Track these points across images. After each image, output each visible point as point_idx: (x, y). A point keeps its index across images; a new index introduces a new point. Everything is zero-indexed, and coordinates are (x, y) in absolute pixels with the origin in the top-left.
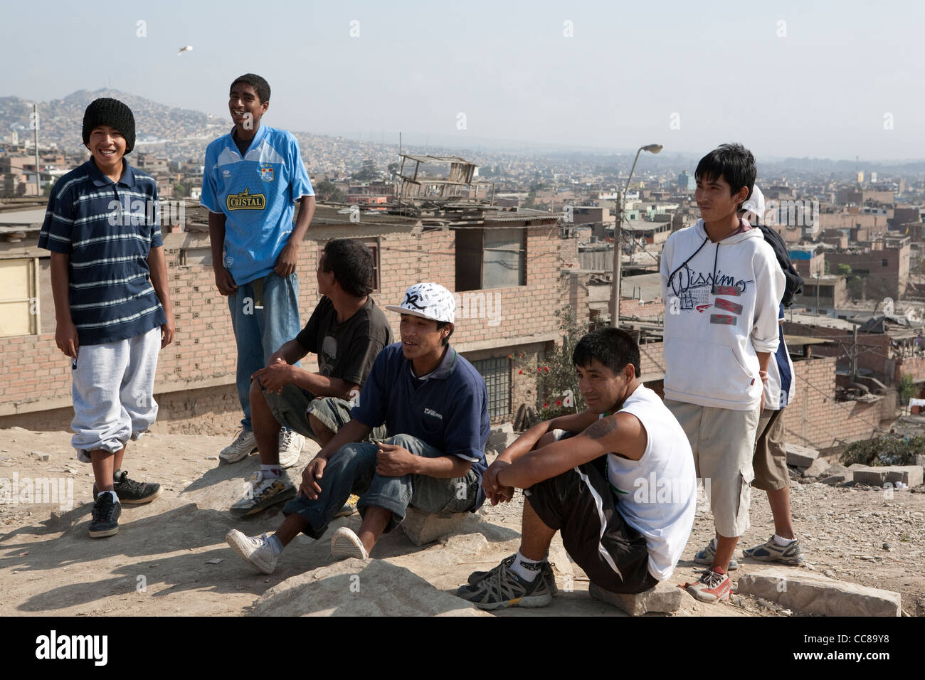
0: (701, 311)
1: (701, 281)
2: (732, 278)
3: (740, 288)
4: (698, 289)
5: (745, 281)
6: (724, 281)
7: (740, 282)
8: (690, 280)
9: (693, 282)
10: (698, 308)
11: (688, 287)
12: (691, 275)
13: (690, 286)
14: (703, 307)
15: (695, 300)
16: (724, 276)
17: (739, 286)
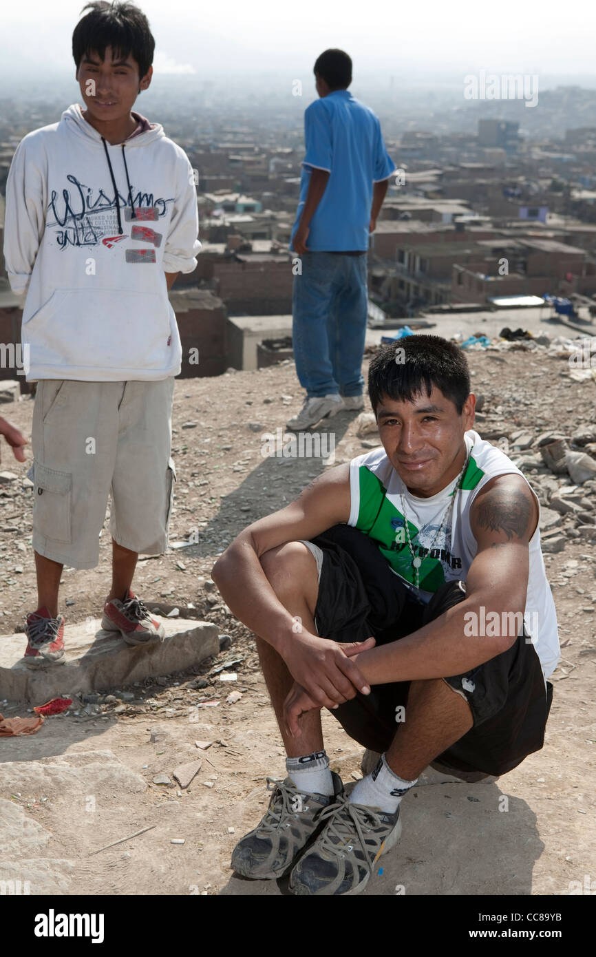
0: (110, 246)
1: (104, 201)
2: (151, 195)
3: (158, 210)
4: (100, 214)
5: (165, 199)
6: (141, 200)
7: (158, 201)
8: (85, 201)
9: (92, 203)
10: (105, 241)
11: (84, 213)
12: (86, 193)
13: (87, 210)
14: (111, 239)
15: (98, 231)
16: (140, 194)
17: (158, 206)
